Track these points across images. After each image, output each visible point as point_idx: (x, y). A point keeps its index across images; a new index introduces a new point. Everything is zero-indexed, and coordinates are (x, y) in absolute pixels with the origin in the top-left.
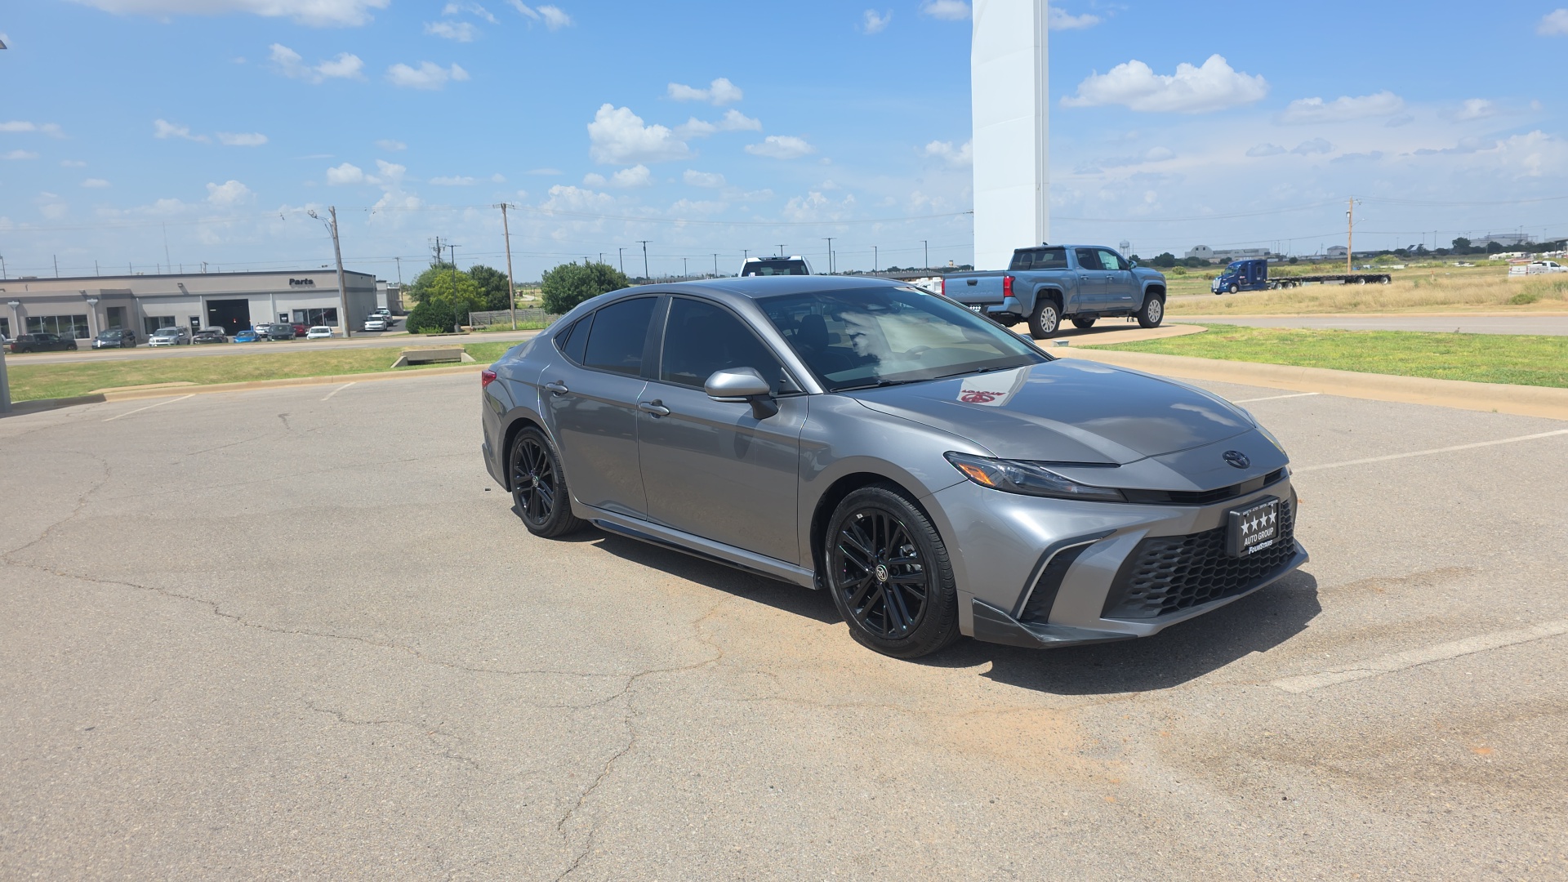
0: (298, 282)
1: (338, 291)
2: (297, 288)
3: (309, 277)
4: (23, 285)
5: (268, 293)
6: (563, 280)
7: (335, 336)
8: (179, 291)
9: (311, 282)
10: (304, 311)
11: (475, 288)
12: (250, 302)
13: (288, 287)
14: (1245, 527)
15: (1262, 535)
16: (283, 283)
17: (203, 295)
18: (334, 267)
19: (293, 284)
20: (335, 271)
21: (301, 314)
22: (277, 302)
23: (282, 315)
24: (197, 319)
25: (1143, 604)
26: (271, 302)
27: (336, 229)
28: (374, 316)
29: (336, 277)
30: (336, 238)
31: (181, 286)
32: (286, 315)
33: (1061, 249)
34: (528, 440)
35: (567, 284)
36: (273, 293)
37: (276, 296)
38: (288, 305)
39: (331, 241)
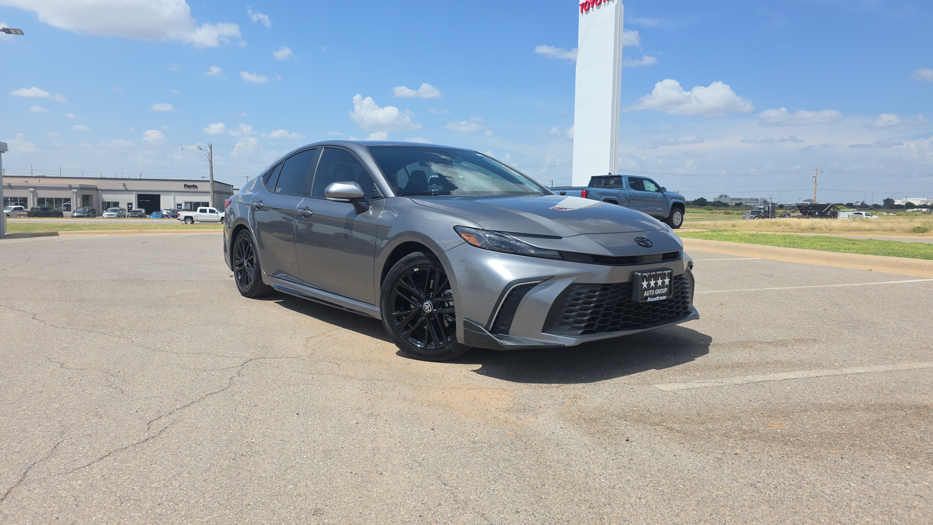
0: (189, 186)
1: (209, 192)
2: (188, 190)
3: (195, 184)
4: (37, 180)
5: (172, 192)
8: (123, 188)
9: (196, 187)
10: (191, 203)
12: (161, 196)
13: (183, 189)
14: (645, 284)
15: (658, 292)
16: (180, 187)
17: (136, 191)
18: (209, 179)
19: (186, 187)
20: (209, 181)
21: (189, 204)
22: (176, 197)
23: (178, 205)
24: (131, 204)
25: (571, 326)
26: (173, 197)
27: (211, 157)
29: (209, 184)
30: (211, 161)
31: (124, 185)
32: (181, 205)
33: (620, 177)
34: (243, 238)
36: (174, 192)
37: (176, 193)
38: (182, 199)
39: (208, 163)
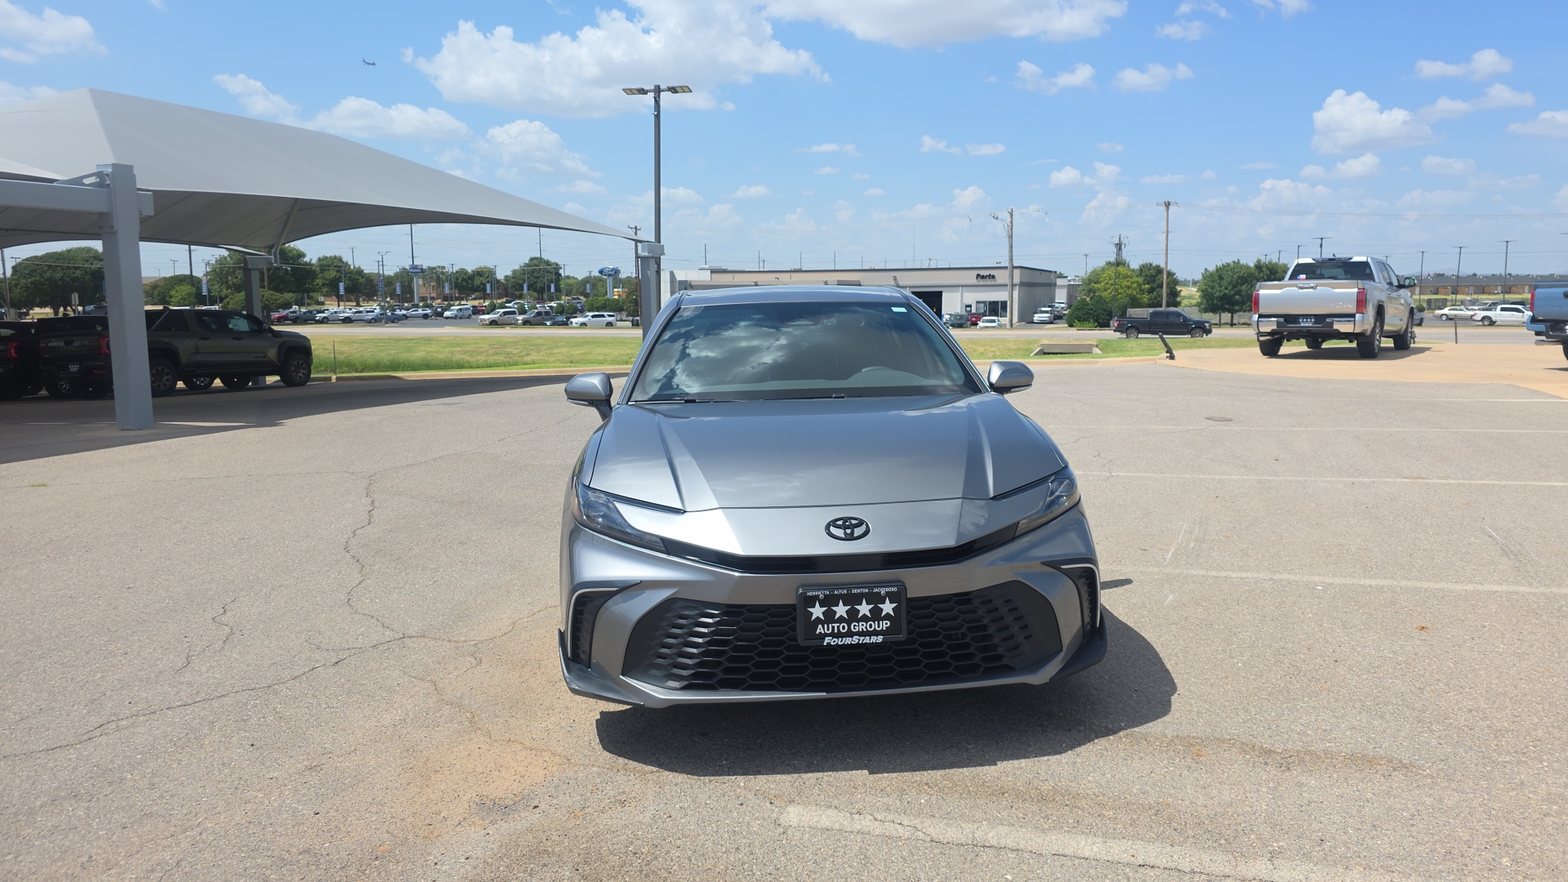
0: (983, 277)
1: (1006, 285)
2: (982, 282)
3: (992, 272)
4: (788, 275)
5: (958, 286)
6: (1221, 278)
7: (1001, 326)
8: (895, 283)
9: (993, 277)
10: (984, 302)
11: (1139, 285)
12: (943, 294)
13: (974, 281)
16: (971, 278)
17: (910, 287)
18: (1006, 264)
19: (979, 278)
20: (1006, 268)
21: (982, 305)
22: (965, 294)
23: (967, 306)
26: (959, 294)
27: (1012, 229)
28: (1043, 309)
29: (1007, 272)
30: (1011, 237)
31: (895, 279)
32: (970, 306)
35: (1224, 283)
36: (962, 286)
37: (964, 288)
38: (973, 297)
39: (1007, 241)
